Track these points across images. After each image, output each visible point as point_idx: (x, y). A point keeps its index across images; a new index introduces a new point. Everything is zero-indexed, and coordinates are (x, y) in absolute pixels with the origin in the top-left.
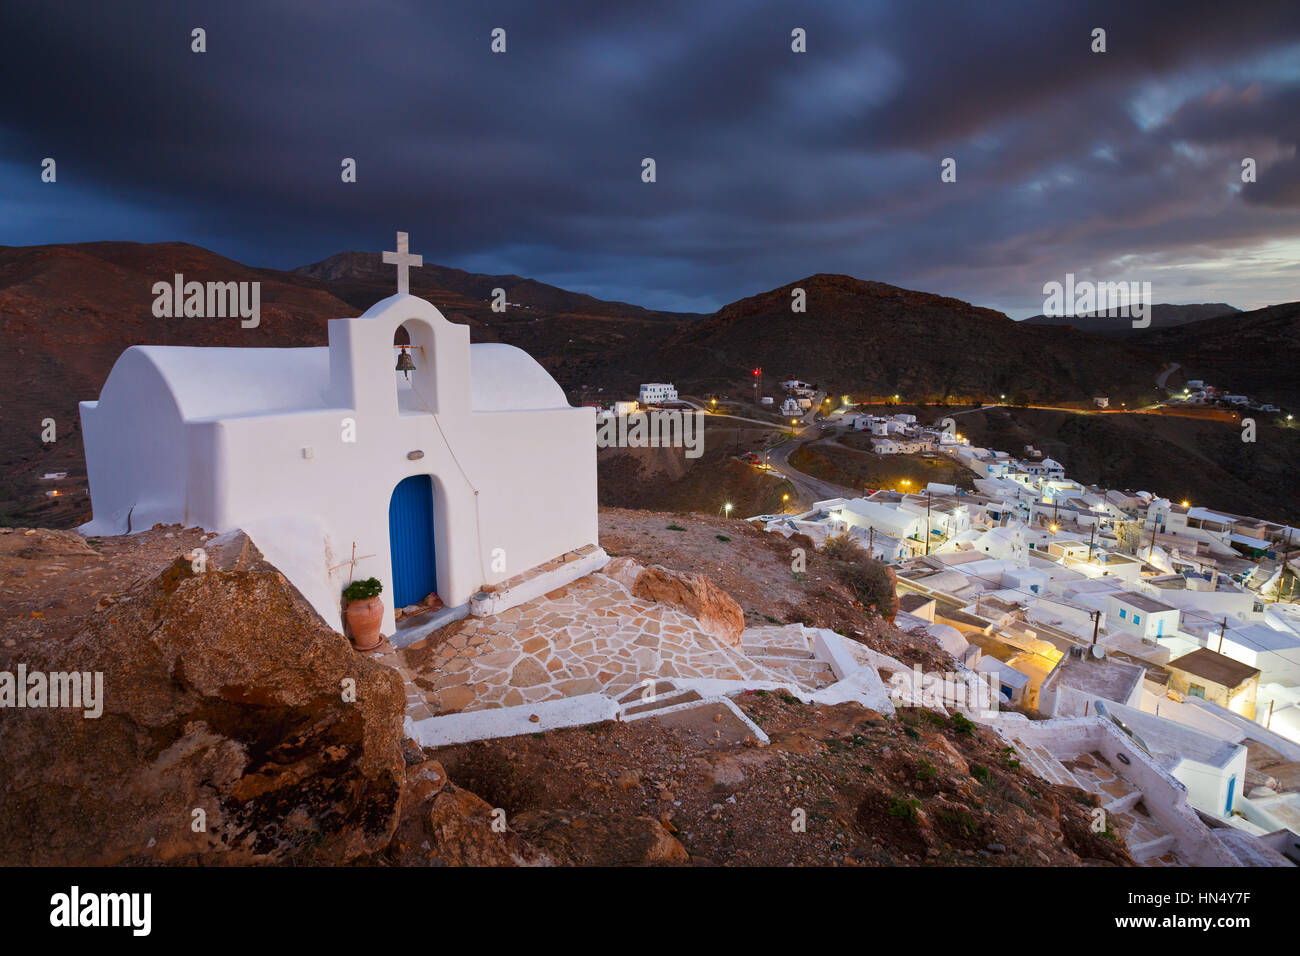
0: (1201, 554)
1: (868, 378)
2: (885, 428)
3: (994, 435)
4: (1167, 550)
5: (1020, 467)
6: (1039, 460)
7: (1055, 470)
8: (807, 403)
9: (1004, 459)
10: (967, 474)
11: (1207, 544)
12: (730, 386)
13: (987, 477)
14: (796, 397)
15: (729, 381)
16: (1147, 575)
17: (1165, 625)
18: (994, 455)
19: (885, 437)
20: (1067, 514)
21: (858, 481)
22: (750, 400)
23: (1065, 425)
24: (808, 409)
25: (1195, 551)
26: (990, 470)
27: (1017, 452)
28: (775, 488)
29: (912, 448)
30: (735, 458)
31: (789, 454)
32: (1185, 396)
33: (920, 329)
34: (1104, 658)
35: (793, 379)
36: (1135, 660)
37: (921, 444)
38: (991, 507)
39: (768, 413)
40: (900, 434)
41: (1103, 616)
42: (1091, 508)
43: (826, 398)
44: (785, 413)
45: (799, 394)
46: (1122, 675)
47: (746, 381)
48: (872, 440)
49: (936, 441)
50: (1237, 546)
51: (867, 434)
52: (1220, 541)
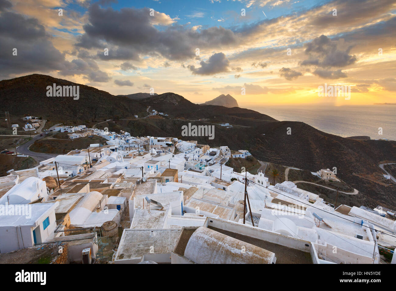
0: (161, 148)
1: (65, 114)
2: (73, 130)
4: (155, 149)
5: (119, 136)
6: (124, 133)
7: (128, 135)
8: (37, 125)
9: (114, 134)
10: (104, 140)
11: (162, 145)
13: (110, 140)
14: (30, 122)
16: (152, 156)
17: (158, 166)
18: (111, 133)
19: (73, 133)
20: (132, 145)
21: (64, 150)
22: (3, 126)
23: (129, 123)
24: (38, 127)
26: (111, 138)
27: (118, 132)
28: (24, 162)
29: (84, 135)
31: (30, 146)
34: (146, 181)
35: (29, 116)
36: (153, 178)
37: (87, 133)
38: (111, 148)
40: (79, 131)
41: (144, 168)
42: (138, 143)
45: (33, 121)
46: (152, 184)
47: (1, 118)
48: (68, 134)
49: (93, 131)
50: (167, 144)
51: (66, 133)
52: (164, 144)
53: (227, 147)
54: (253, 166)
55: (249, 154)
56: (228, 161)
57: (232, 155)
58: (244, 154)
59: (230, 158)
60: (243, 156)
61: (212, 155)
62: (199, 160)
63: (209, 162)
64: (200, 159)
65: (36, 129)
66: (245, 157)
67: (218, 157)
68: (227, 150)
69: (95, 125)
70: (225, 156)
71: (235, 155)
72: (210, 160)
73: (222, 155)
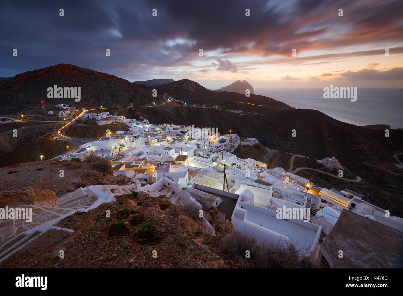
0: (176, 135)
1: (90, 101)
2: (100, 117)
3: (132, 115)
4: (171, 136)
5: (139, 123)
6: (143, 120)
7: (147, 122)
8: (69, 112)
9: (135, 121)
10: (126, 127)
11: (176, 133)
12: (30, 109)
13: (132, 127)
14: (63, 110)
15: (29, 107)
16: (168, 143)
17: (173, 152)
18: (132, 121)
19: (100, 120)
20: (151, 132)
21: (94, 135)
22: (40, 113)
24: (70, 114)
25: (175, 135)
26: (132, 125)
27: (138, 119)
28: (62, 145)
29: (109, 122)
30: (39, 137)
31: (65, 131)
32: (169, 101)
33: (105, 85)
34: (163, 163)
35: (61, 104)
37: (112, 121)
38: (134, 135)
39: (52, 117)
40: (105, 118)
41: (162, 154)
42: (156, 130)
43: (76, 109)
44: (60, 117)
45: (64, 109)
46: (167, 166)
47: (38, 106)
48: (96, 122)
49: (116, 119)
50: (181, 132)
51: (94, 120)
52: (179, 132)
53: (237, 134)
54: (260, 152)
55: (257, 142)
56: (237, 148)
57: (241, 142)
58: (252, 142)
59: (239, 145)
60: (251, 143)
61: (222, 142)
62: (210, 147)
63: (219, 148)
64: (211, 145)
65: (68, 116)
66: (253, 144)
67: (228, 144)
68: (236, 138)
69: (117, 112)
70: (234, 143)
71: (244, 143)
72: (220, 147)
73: (232, 143)
